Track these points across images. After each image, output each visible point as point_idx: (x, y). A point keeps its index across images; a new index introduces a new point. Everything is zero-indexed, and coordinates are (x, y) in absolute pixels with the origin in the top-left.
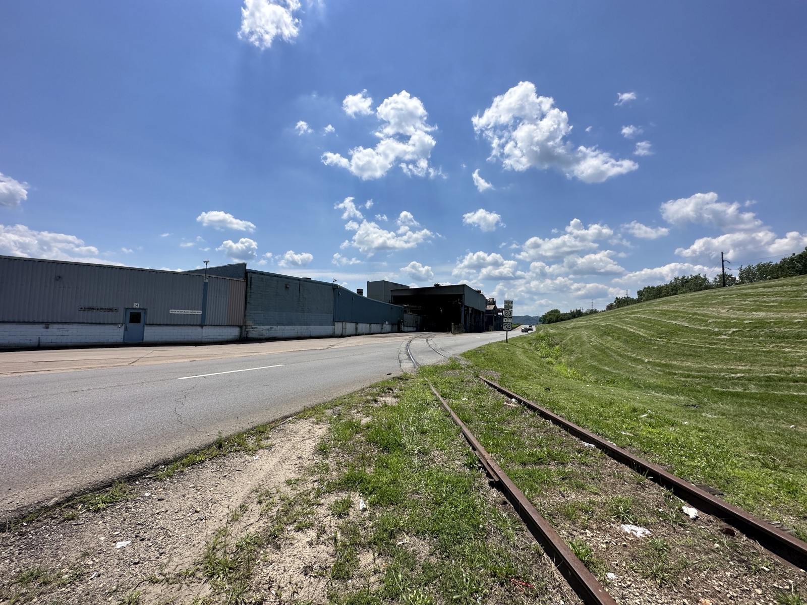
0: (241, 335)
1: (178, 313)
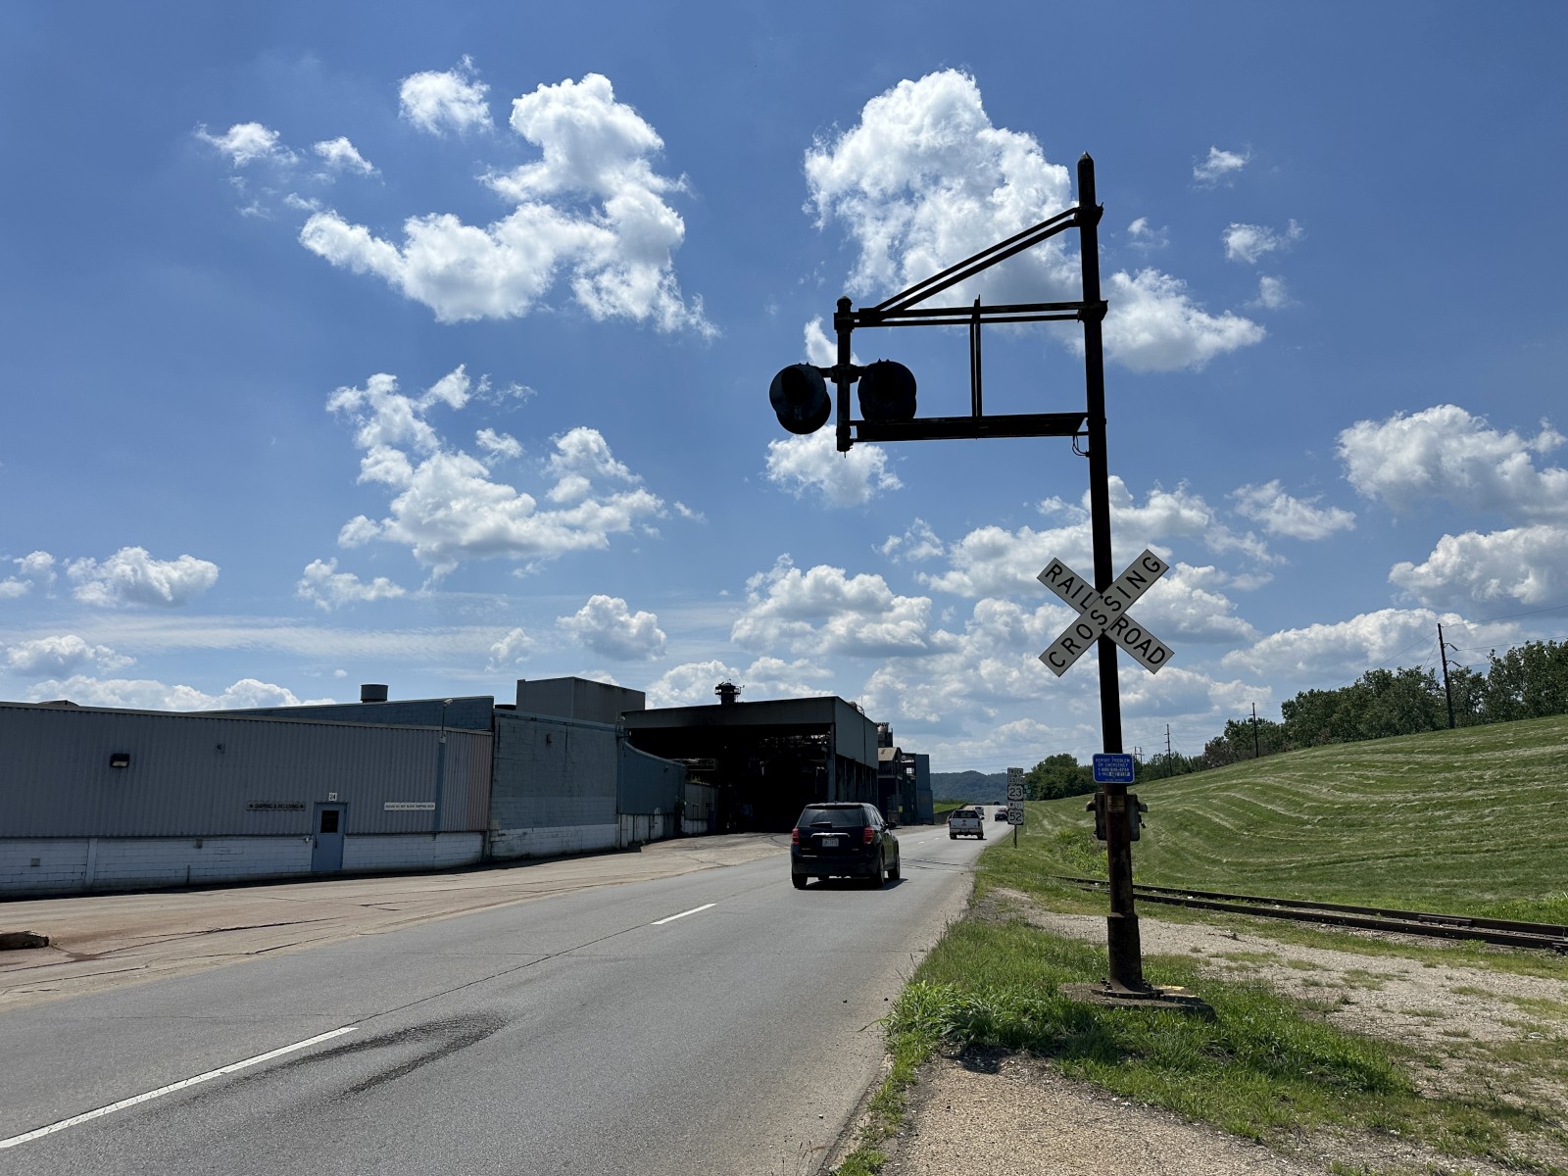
0: (483, 851)
1: (397, 809)
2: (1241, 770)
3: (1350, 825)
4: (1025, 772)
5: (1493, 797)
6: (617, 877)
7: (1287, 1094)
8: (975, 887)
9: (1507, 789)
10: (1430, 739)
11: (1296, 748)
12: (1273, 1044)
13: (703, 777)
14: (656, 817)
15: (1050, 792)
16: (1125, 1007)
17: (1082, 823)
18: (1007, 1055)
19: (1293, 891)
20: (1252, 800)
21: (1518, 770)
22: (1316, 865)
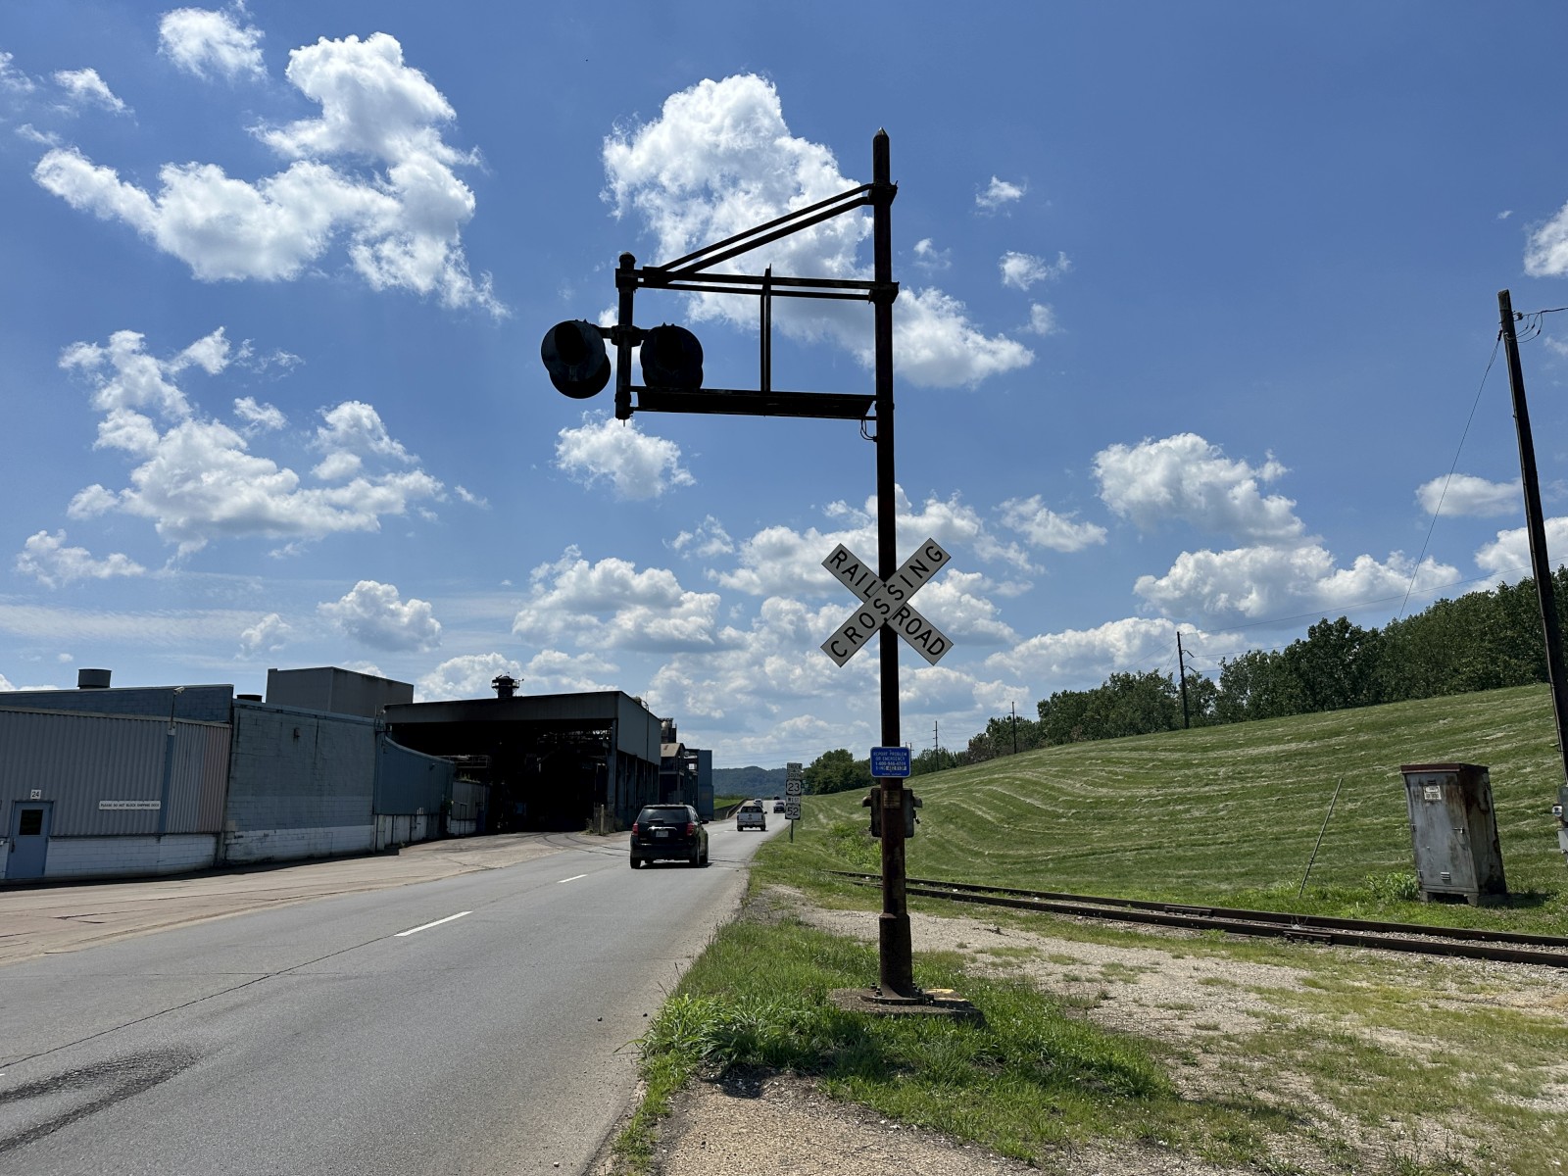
0: (216, 854)
1: (115, 808)
2: (1002, 765)
3: (1100, 819)
4: (804, 767)
5: (1226, 792)
6: (367, 883)
7: (1056, 1105)
8: (750, 884)
9: (1238, 785)
10: (1170, 738)
11: (1050, 745)
12: (1042, 1050)
13: (474, 774)
14: (418, 818)
15: (826, 787)
16: (895, 1015)
17: (856, 817)
18: (771, 1075)
19: (1049, 882)
20: (1012, 794)
21: (1248, 767)
22: (1070, 857)
